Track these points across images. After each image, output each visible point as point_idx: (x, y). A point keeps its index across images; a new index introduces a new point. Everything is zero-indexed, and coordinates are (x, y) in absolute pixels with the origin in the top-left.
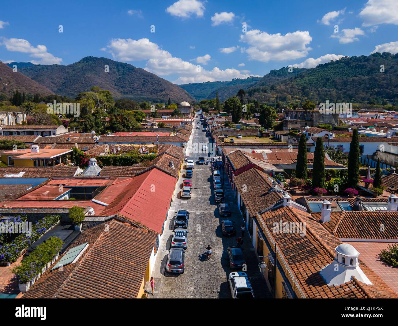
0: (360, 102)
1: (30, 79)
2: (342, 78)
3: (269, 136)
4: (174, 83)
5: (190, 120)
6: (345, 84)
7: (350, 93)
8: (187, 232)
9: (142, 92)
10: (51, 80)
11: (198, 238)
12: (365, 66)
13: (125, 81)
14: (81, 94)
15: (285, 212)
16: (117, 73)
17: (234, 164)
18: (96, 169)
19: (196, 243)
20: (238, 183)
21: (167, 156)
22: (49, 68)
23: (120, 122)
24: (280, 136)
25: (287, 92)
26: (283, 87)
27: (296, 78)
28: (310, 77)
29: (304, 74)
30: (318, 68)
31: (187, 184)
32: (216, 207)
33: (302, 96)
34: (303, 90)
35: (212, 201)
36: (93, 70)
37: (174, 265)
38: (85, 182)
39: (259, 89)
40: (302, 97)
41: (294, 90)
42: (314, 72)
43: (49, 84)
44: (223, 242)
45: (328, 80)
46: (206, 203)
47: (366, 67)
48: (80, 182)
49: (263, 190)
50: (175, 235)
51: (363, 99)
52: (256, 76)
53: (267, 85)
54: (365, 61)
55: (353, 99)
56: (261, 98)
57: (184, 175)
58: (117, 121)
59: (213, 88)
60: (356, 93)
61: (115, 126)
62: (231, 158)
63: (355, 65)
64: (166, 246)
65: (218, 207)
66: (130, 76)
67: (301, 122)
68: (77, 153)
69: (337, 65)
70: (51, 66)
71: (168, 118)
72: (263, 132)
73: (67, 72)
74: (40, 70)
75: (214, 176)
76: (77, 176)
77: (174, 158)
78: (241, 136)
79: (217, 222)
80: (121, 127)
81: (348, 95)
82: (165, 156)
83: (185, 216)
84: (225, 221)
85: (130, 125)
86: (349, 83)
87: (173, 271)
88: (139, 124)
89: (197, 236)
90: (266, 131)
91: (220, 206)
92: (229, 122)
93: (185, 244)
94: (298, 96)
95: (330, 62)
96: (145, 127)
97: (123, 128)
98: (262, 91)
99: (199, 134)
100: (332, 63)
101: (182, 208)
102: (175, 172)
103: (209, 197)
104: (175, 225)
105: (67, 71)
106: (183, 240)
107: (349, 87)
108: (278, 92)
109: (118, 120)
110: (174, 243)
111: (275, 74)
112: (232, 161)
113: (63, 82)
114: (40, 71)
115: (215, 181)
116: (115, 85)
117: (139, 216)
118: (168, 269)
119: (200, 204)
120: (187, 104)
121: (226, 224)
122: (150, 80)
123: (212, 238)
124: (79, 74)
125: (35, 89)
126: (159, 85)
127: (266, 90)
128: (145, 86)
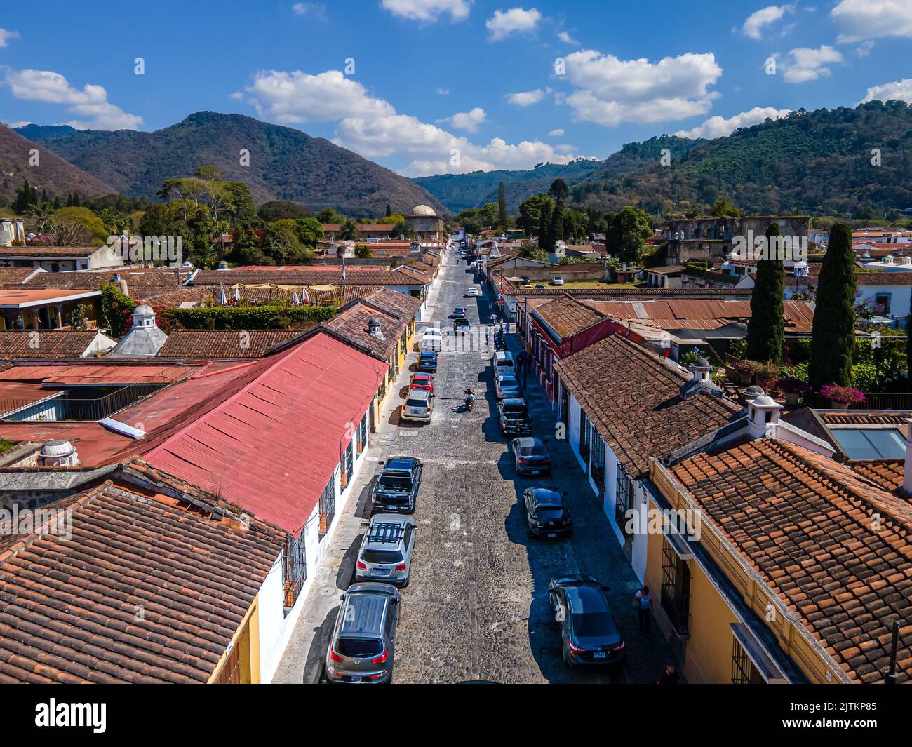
0: (835, 216)
1: (67, 162)
2: (793, 159)
3: (632, 280)
4: (399, 173)
5: (435, 245)
6: (800, 173)
7: (811, 194)
8: (410, 527)
9: (326, 195)
10: (117, 167)
11: (448, 545)
12: (845, 132)
13: (287, 168)
14: (169, 183)
15: (764, 456)
16: (268, 150)
17: (556, 327)
18: (154, 339)
19: (440, 561)
20: (572, 377)
21: (365, 309)
22: (111, 137)
23: (256, 243)
24: (659, 279)
25: (664, 193)
26: (653, 180)
27: (683, 160)
28: (717, 159)
29: (702, 151)
30: (735, 138)
31: (418, 384)
32: (504, 448)
33: (698, 201)
34: (700, 188)
35: (493, 431)
36: (213, 142)
37: (352, 654)
38: (109, 373)
39: (598, 186)
40: (699, 204)
41: (679, 188)
42: (726, 147)
43: (111, 175)
44: (531, 559)
45: (759, 164)
46: (473, 436)
47: (848, 135)
48: (96, 373)
49: (661, 392)
50: (369, 537)
51: (842, 209)
52: (591, 159)
53: (617, 178)
54: (846, 120)
55: (819, 210)
56: (603, 206)
57: (414, 365)
58: (249, 239)
59: (491, 185)
60: (824, 195)
61: (245, 253)
62: (544, 315)
63: (824, 130)
64: (339, 576)
65: (510, 447)
66: (298, 156)
67: (713, 245)
68: (114, 300)
69: (780, 129)
70: (116, 133)
71: (380, 242)
72: (617, 270)
73: (153, 148)
74: (89, 142)
75: (495, 365)
76: (95, 356)
77: (386, 316)
78: (562, 281)
79: (507, 493)
80: (259, 254)
81: (807, 200)
82: (359, 307)
83: (409, 475)
84: (534, 490)
85: (282, 250)
86: (808, 172)
87: (348, 678)
88: (309, 251)
89: (446, 540)
90: (625, 268)
91: (515, 443)
92: (533, 249)
93: (402, 567)
94: (688, 203)
95: (763, 122)
96: (323, 257)
97: (264, 257)
98: (605, 189)
99: (456, 278)
100: (769, 124)
101: (401, 450)
102: (384, 347)
103: (482, 420)
104: (373, 501)
105: (152, 144)
106: (396, 557)
107: (809, 180)
108: (641, 193)
109: (253, 238)
110: (363, 566)
111: (634, 154)
112: (549, 320)
113: (145, 170)
114: (91, 145)
115: (501, 378)
116: (265, 177)
117: (227, 469)
118: (331, 669)
119: (457, 442)
120: (429, 211)
121: (539, 498)
122: (345, 167)
123: (494, 546)
124: (180, 152)
125: (78, 185)
126: (364, 178)
127: (613, 188)
128: (334, 179)
